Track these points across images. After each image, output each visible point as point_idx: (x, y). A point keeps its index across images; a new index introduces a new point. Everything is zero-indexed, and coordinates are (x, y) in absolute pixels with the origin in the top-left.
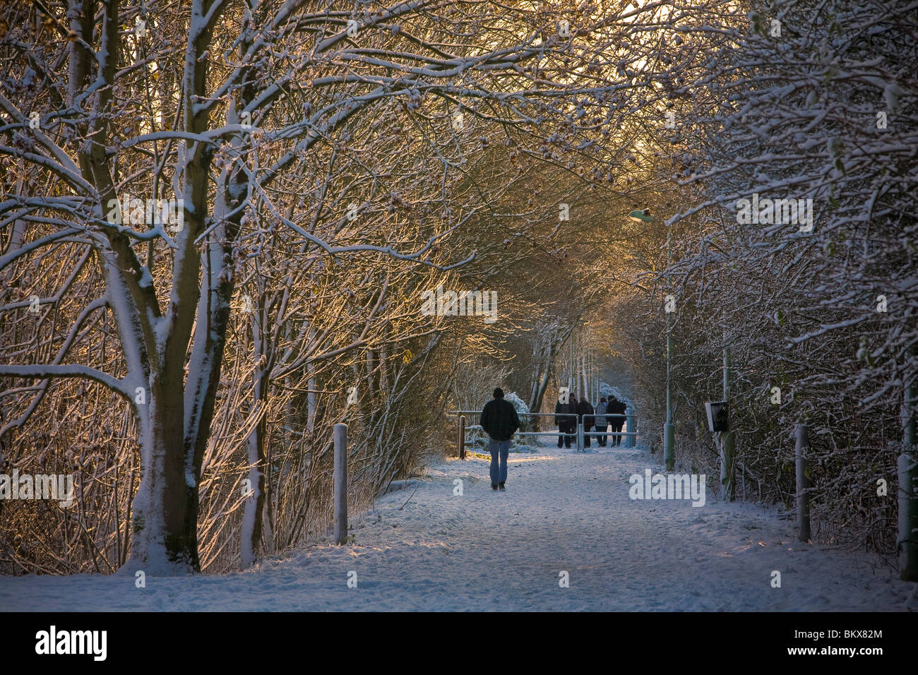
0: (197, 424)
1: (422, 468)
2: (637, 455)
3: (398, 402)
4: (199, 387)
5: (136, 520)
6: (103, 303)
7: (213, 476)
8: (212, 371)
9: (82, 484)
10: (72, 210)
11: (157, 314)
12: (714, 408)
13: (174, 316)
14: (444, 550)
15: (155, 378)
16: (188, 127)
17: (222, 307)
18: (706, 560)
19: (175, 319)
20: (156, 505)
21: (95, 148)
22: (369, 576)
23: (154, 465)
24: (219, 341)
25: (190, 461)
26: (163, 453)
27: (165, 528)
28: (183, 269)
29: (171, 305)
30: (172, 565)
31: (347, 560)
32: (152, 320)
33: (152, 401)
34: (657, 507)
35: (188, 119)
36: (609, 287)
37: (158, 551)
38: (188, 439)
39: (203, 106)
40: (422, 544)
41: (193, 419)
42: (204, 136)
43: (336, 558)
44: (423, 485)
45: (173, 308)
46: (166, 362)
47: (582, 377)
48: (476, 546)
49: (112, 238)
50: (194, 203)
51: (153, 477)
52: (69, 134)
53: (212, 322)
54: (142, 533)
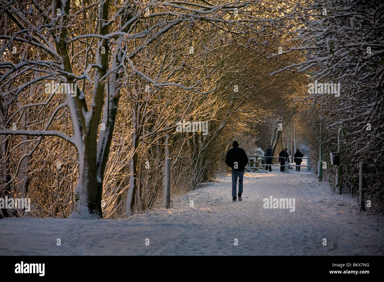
0: (102, 156)
1: (215, 178)
2: (309, 175)
3: (204, 150)
4: (103, 141)
5: (76, 196)
6: (65, 106)
7: (113, 179)
8: (109, 135)
9: (58, 181)
10: (48, 66)
11: (86, 110)
12: (333, 155)
13: (93, 111)
14: (209, 212)
15: (85, 137)
16: (100, 33)
17: (114, 108)
18: (317, 218)
19: (93, 113)
20: (84, 190)
21: (61, 41)
22: (172, 221)
23: (84, 173)
24: (112, 122)
25: (99, 172)
26: (88, 168)
27: (88, 199)
28: (97, 92)
29: (92, 107)
30: (90, 215)
31: (167, 214)
32: (84, 113)
33: (84, 147)
34: (308, 196)
35: (100, 29)
36: (299, 104)
37: (85, 209)
38: (98, 163)
39: (107, 24)
40: (201, 209)
41: (101, 154)
42: (106, 36)
43: (162, 214)
44: (214, 185)
45: (93, 108)
46: (89, 130)
47: (293, 142)
48: (223, 210)
49: (68, 78)
50: (102, 64)
51: (83, 178)
52: (48, 34)
53: (109, 114)
54: (79, 201)
